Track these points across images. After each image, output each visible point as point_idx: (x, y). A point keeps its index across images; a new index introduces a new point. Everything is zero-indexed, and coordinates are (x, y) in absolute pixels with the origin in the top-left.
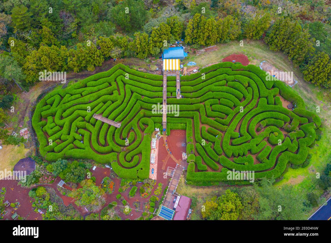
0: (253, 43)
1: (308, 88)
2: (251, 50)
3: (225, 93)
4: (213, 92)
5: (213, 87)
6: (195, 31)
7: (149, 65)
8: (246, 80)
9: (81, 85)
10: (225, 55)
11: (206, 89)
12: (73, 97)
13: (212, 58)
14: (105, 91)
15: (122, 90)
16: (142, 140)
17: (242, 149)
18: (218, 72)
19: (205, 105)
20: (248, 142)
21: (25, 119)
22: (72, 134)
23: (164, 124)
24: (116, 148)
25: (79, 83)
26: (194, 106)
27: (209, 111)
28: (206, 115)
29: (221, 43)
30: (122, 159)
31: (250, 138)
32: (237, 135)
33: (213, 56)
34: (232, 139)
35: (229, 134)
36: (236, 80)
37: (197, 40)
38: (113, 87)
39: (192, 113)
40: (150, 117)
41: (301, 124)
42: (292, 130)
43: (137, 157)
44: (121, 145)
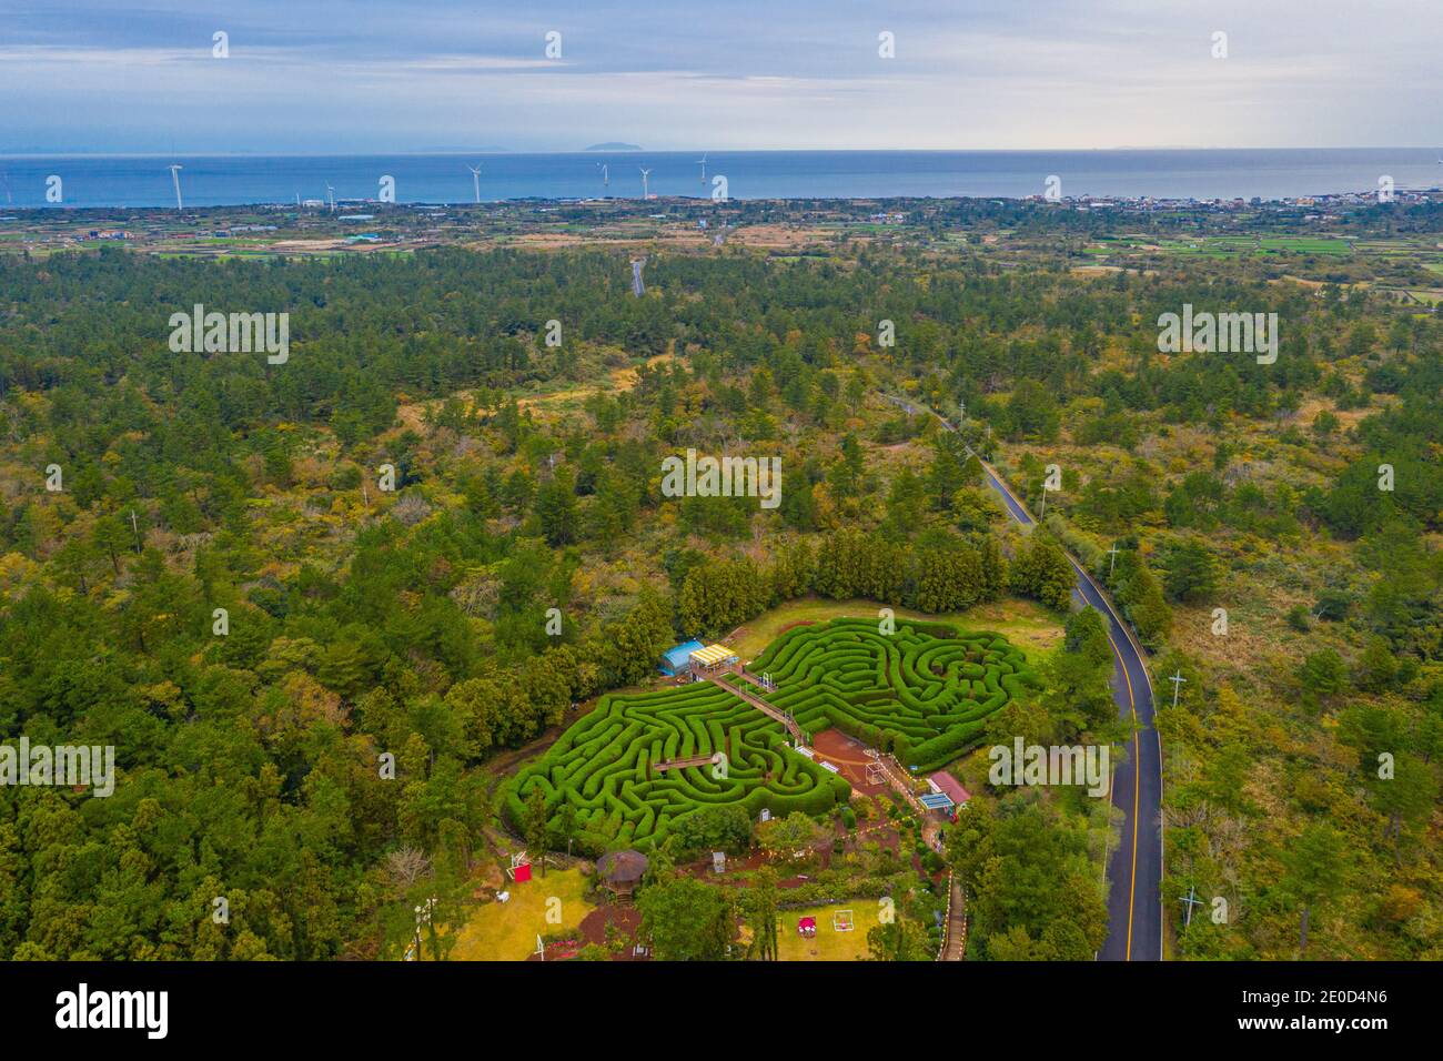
0: (798, 605)
1: (942, 619)
3: (840, 659)
6: (703, 601)
9: (566, 747)
10: (773, 631)
11: (803, 666)
12: (572, 765)
13: (757, 640)
14: (627, 733)
15: (658, 722)
16: (783, 756)
17: (945, 697)
18: (794, 643)
19: (827, 683)
20: (943, 689)
21: (498, 843)
22: (645, 806)
23: (791, 728)
24: (752, 781)
25: (561, 744)
26: (812, 690)
27: (843, 686)
28: (843, 691)
29: (752, 616)
30: (780, 787)
31: (940, 684)
32: (918, 689)
33: (755, 640)
34: (918, 696)
35: (907, 693)
36: (835, 640)
37: (711, 621)
38: (635, 724)
39: (819, 697)
40: (758, 728)
41: (985, 647)
42: (982, 656)
43: (804, 775)
44: (755, 776)
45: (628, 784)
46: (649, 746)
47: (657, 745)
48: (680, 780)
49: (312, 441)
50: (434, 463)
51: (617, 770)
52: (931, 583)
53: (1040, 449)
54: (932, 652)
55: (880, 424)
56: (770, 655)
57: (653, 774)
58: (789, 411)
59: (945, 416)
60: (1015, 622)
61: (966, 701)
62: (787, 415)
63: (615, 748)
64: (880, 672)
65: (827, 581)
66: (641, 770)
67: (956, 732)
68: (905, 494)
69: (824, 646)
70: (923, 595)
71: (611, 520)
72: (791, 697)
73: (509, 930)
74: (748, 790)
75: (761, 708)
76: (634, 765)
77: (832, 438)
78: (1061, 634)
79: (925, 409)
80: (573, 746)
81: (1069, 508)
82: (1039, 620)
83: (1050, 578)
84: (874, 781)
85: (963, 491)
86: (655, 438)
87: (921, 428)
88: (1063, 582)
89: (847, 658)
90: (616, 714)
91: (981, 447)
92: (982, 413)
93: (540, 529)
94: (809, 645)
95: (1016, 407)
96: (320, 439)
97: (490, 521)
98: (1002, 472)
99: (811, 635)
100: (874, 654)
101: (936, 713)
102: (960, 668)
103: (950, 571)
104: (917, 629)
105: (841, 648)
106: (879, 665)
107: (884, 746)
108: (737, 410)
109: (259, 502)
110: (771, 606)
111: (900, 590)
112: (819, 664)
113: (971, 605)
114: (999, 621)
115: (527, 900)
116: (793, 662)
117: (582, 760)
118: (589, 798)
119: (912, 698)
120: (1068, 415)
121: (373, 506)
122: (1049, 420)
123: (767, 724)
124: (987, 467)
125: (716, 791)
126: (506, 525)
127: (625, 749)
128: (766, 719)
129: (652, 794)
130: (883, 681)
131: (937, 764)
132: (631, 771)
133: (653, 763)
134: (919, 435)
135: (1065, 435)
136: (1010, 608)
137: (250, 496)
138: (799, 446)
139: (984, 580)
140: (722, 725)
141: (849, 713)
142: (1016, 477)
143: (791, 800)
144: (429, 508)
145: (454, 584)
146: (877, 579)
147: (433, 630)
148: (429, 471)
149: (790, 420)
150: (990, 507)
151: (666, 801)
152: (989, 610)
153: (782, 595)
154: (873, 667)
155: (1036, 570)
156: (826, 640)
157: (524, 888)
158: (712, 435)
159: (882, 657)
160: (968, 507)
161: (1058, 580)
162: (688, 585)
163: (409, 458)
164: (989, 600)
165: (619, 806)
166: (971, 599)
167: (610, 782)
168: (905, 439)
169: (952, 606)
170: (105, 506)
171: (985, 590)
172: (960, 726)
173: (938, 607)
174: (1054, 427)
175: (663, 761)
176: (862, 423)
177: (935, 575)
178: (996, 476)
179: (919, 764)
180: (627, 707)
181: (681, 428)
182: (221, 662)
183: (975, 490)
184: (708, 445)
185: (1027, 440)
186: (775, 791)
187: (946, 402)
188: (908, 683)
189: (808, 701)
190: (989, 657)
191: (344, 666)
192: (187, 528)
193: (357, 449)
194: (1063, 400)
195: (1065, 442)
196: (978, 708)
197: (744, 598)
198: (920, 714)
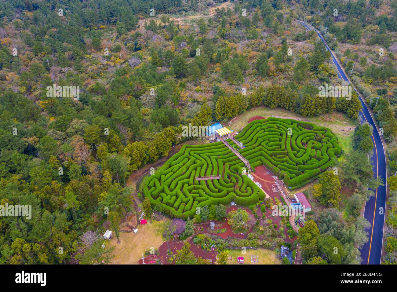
0: (257, 109)
1: (309, 120)
2: (260, 113)
3: (269, 136)
4: (261, 138)
5: (258, 135)
6: (223, 109)
7: (203, 142)
8: (275, 125)
9: (167, 166)
10: (247, 120)
11: (255, 138)
12: (168, 175)
13: (241, 124)
14: (189, 163)
15: (201, 158)
16: (242, 178)
17: (306, 157)
18: (254, 127)
19: (263, 146)
20: (305, 153)
21: (139, 205)
22: (190, 196)
23: (247, 165)
24: (230, 189)
25: (165, 165)
26: (257, 149)
27: (269, 148)
28: (268, 150)
29: (240, 113)
30: (240, 193)
31: (304, 151)
32: (296, 152)
33: (240, 123)
34: (295, 155)
35: (291, 153)
36: (268, 127)
37: (225, 116)
38: (193, 159)
39: (259, 152)
40: (235, 165)
41: (323, 134)
42: (321, 139)
43: (249, 188)
44: (231, 187)
45: (186, 185)
46: (196, 169)
47: (199, 168)
48: (204, 186)
49: (110, 32)
50: (145, 43)
51: (183, 179)
52: (306, 106)
53: (353, 46)
54: (303, 136)
55: (296, 34)
56: (244, 132)
57: (195, 182)
58: (265, 28)
59: (320, 31)
60: (335, 122)
61: (313, 159)
62: (264, 29)
63: (184, 169)
64: (283, 143)
65: (268, 102)
66: (191, 180)
67: (308, 173)
68: (301, 67)
69: (264, 129)
70: (303, 110)
71: (197, 72)
72: (249, 152)
73: (135, 246)
74: (228, 194)
75: (238, 155)
76: (189, 177)
77: (278, 38)
78: (353, 129)
79: (313, 28)
80: (170, 166)
81: (361, 73)
82: (345, 122)
83: (352, 107)
84: (274, 190)
85: (323, 65)
86: (218, 36)
87: (310, 36)
88: (356, 109)
89: (272, 136)
90: (187, 154)
91: (331, 45)
92: (333, 31)
93: (173, 73)
94: (259, 128)
95: (346, 29)
96: (113, 32)
97: (159, 68)
98: (338, 56)
99: (260, 124)
100: (281, 135)
101: (301, 164)
102: (313, 144)
103: (314, 102)
104: (299, 124)
105: (270, 131)
106: (283, 140)
107: (280, 177)
108: (247, 26)
109: (88, 56)
110: (248, 109)
111: (294, 107)
112: (261, 137)
113: (320, 114)
114: (329, 121)
115: (144, 233)
116: (252, 135)
117: (171, 173)
118: (171, 191)
119: (293, 156)
120: (365, 32)
121: (123, 59)
122: (358, 35)
123: (239, 163)
124: (333, 52)
125: (216, 192)
126: (164, 70)
127: (188, 169)
128: (239, 161)
129: (194, 191)
130: (283, 147)
131: (299, 186)
132: (187, 180)
133: (196, 177)
134: (309, 39)
135: (363, 40)
136: (335, 116)
137: (86, 54)
138: (266, 42)
139: (326, 106)
140: (223, 161)
141: (269, 160)
142: (343, 58)
143: (243, 200)
144: (141, 61)
145: (143, 93)
146: (286, 102)
147: (129, 116)
148: (143, 46)
149: (265, 31)
150: (332, 72)
151: (198, 195)
152: (326, 117)
153: (252, 105)
154: (280, 141)
155: (346, 103)
156: (265, 127)
157: (144, 227)
158: (237, 36)
159: (284, 136)
160: (323, 72)
161: (354, 108)
162: (218, 103)
163: (137, 41)
164: (327, 113)
165: (181, 195)
166: (320, 112)
167: (180, 184)
168: (304, 39)
169: (313, 115)
170: (43, 55)
171: (326, 109)
172: (310, 171)
173: (308, 114)
174: (359, 38)
175: (200, 177)
176: (290, 33)
177: (308, 103)
178: (335, 57)
179: (292, 186)
180: (191, 150)
181: (228, 33)
182: (54, 128)
183: (327, 64)
184: (236, 39)
185: (348, 42)
186: (238, 195)
187: (321, 25)
188: (293, 149)
189: (255, 154)
190: (324, 140)
191: (93, 134)
192: (65, 65)
193: (122, 37)
194: (364, 26)
195: (363, 43)
196: (317, 163)
197: (238, 108)
198: (295, 164)
